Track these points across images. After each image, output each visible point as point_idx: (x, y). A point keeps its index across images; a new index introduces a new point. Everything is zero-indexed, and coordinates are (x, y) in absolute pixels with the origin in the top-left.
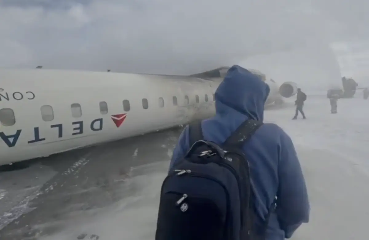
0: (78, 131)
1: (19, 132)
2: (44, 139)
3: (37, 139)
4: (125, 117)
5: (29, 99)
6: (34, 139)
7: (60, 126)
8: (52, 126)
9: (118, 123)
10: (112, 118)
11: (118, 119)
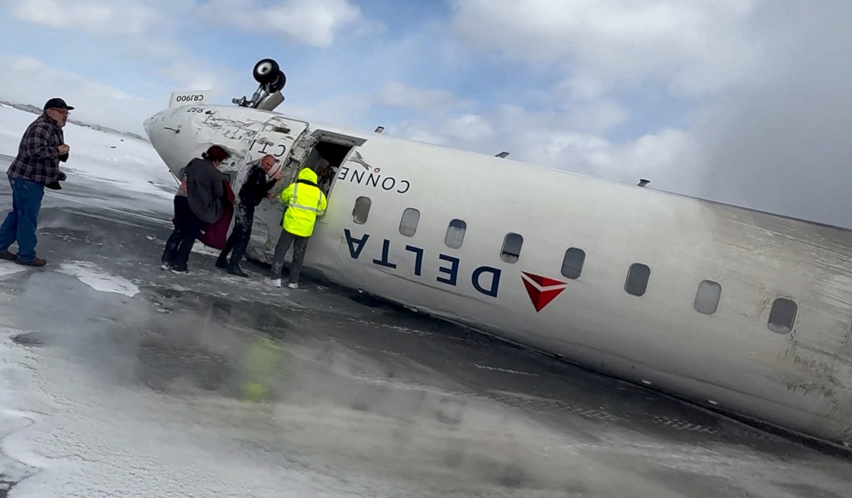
0: (447, 276)
1: (366, 237)
2: (394, 266)
3: (384, 262)
4: (560, 291)
5: (398, 191)
6: (380, 259)
7: (419, 252)
8: (408, 248)
9: (539, 300)
10: (524, 280)
11: (542, 289)
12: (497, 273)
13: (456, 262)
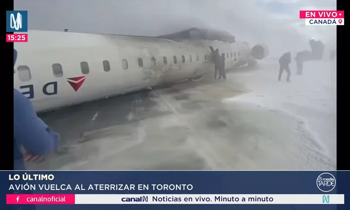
0: (28, 95)
4: (83, 80)
9: (76, 86)
10: (68, 81)
11: (76, 82)
12: (55, 84)
13: (31, 87)
